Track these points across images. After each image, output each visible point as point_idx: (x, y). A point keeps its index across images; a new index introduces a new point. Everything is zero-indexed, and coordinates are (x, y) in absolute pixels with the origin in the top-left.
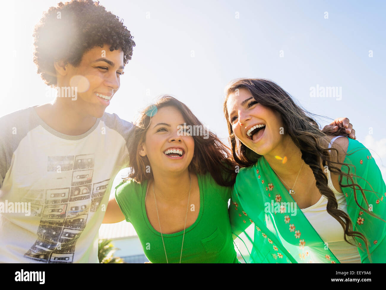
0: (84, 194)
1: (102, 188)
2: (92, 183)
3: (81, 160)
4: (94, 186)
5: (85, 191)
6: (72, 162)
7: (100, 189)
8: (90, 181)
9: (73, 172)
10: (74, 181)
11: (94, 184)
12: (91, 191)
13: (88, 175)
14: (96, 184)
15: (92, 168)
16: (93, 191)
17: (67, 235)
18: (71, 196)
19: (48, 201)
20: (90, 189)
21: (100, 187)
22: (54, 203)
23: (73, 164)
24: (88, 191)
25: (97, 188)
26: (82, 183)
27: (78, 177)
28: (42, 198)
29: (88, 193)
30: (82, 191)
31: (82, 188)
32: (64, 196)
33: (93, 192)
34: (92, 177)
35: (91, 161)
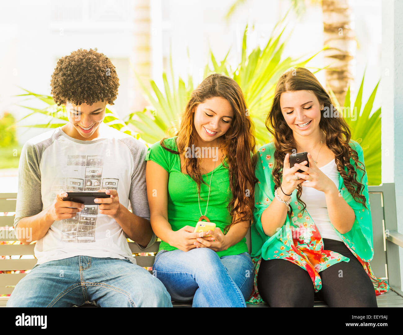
0: (96, 186)
1: (110, 184)
2: (102, 178)
3: (93, 159)
4: (103, 180)
5: (96, 184)
6: (85, 160)
7: (109, 184)
8: (100, 176)
9: (86, 167)
10: (86, 175)
11: (103, 179)
12: (100, 184)
13: (98, 171)
14: (105, 179)
15: (101, 166)
16: (102, 184)
17: (85, 218)
18: (85, 186)
19: (69, 187)
20: (100, 183)
21: (109, 183)
22: (74, 189)
23: (86, 162)
24: (99, 184)
25: (106, 182)
26: (93, 176)
27: (90, 172)
28: (64, 184)
29: (99, 185)
30: (94, 184)
31: (93, 181)
32: (80, 185)
33: (102, 186)
34: (102, 173)
35: (101, 161)
